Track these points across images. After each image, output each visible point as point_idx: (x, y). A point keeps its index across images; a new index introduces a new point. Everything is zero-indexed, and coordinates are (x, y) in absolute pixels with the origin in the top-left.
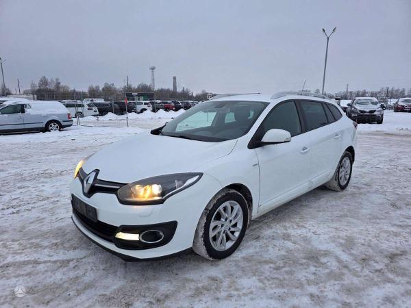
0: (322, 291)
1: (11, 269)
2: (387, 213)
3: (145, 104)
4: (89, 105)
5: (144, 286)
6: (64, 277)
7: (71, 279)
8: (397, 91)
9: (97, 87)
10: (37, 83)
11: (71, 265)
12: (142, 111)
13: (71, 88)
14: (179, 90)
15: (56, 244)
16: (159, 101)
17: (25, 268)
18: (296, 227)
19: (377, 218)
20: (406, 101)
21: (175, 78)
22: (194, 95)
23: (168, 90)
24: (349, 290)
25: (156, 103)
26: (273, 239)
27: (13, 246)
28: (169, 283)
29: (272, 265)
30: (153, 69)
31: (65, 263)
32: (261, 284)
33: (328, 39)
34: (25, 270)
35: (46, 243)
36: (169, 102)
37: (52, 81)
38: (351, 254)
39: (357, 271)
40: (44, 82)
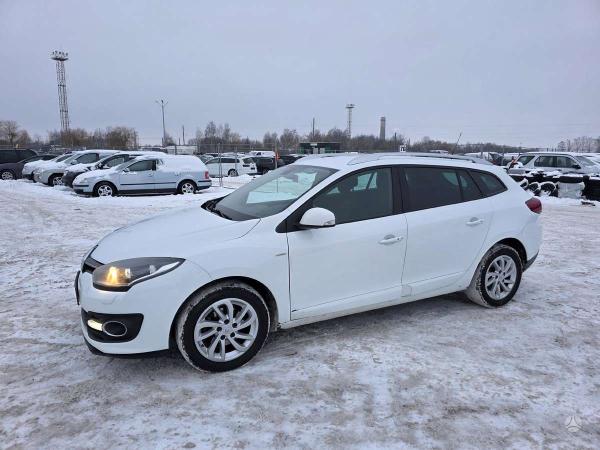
4: (246, 161)
9: (275, 135)
10: (203, 130)
13: (243, 137)
14: (389, 136)
21: (383, 120)
22: (412, 144)
23: (372, 138)
30: (350, 107)
37: (221, 127)
40: (211, 129)
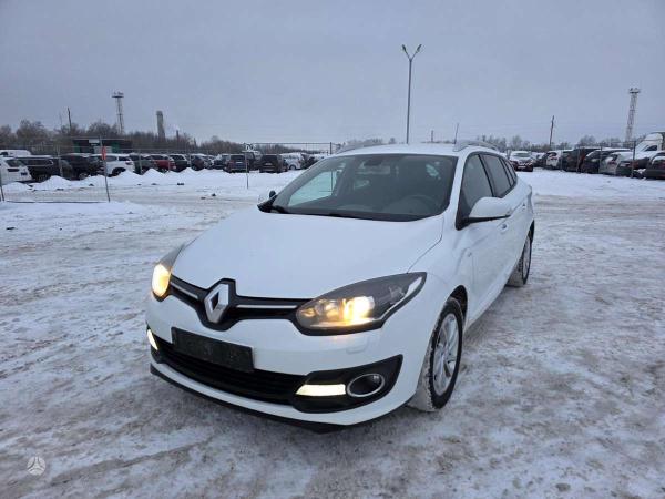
0: (607, 432)
1: (77, 483)
2: (600, 311)
3: (121, 159)
4: (10, 163)
5: (353, 471)
6: (198, 480)
7: (216, 482)
8: (497, 140)
11: (195, 455)
12: (117, 172)
15: (135, 425)
16: (147, 155)
17: (107, 479)
18: (506, 345)
19: (594, 320)
20: (519, 155)
21: (160, 115)
22: (199, 144)
24: (638, 425)
25: (142, 158)
26: (488, 367)
27: (45, 441)
28: (389, 459)
29: (516, 406)
30: (119, 97)
31: (181, 455)
32: (523, 437)
33: (411, 61)
34: (110, 482)
35: (112, 426)
36: (164, 155)
38: (603, 374)
39: (627, 397)
